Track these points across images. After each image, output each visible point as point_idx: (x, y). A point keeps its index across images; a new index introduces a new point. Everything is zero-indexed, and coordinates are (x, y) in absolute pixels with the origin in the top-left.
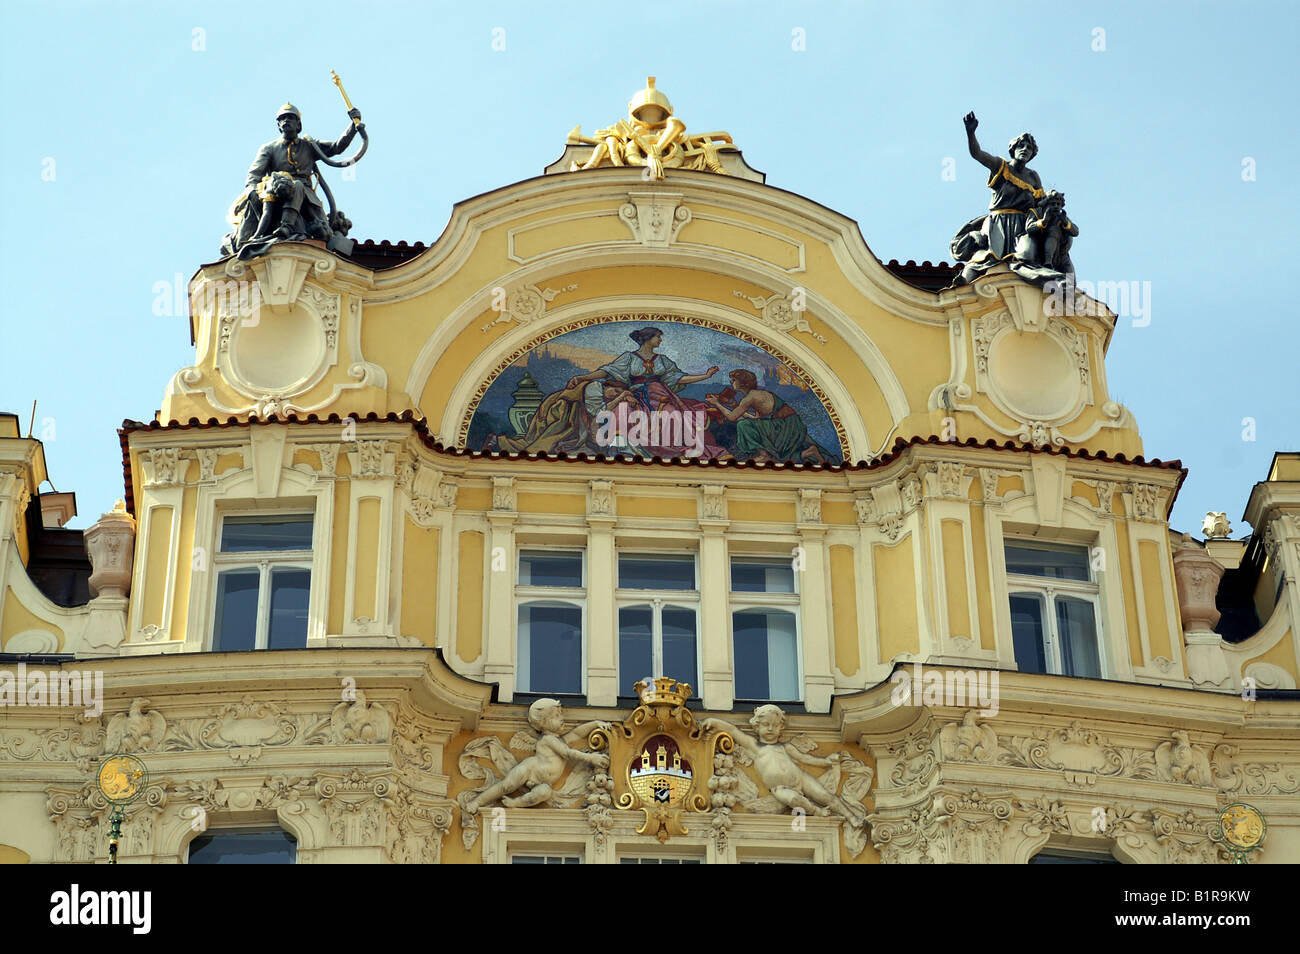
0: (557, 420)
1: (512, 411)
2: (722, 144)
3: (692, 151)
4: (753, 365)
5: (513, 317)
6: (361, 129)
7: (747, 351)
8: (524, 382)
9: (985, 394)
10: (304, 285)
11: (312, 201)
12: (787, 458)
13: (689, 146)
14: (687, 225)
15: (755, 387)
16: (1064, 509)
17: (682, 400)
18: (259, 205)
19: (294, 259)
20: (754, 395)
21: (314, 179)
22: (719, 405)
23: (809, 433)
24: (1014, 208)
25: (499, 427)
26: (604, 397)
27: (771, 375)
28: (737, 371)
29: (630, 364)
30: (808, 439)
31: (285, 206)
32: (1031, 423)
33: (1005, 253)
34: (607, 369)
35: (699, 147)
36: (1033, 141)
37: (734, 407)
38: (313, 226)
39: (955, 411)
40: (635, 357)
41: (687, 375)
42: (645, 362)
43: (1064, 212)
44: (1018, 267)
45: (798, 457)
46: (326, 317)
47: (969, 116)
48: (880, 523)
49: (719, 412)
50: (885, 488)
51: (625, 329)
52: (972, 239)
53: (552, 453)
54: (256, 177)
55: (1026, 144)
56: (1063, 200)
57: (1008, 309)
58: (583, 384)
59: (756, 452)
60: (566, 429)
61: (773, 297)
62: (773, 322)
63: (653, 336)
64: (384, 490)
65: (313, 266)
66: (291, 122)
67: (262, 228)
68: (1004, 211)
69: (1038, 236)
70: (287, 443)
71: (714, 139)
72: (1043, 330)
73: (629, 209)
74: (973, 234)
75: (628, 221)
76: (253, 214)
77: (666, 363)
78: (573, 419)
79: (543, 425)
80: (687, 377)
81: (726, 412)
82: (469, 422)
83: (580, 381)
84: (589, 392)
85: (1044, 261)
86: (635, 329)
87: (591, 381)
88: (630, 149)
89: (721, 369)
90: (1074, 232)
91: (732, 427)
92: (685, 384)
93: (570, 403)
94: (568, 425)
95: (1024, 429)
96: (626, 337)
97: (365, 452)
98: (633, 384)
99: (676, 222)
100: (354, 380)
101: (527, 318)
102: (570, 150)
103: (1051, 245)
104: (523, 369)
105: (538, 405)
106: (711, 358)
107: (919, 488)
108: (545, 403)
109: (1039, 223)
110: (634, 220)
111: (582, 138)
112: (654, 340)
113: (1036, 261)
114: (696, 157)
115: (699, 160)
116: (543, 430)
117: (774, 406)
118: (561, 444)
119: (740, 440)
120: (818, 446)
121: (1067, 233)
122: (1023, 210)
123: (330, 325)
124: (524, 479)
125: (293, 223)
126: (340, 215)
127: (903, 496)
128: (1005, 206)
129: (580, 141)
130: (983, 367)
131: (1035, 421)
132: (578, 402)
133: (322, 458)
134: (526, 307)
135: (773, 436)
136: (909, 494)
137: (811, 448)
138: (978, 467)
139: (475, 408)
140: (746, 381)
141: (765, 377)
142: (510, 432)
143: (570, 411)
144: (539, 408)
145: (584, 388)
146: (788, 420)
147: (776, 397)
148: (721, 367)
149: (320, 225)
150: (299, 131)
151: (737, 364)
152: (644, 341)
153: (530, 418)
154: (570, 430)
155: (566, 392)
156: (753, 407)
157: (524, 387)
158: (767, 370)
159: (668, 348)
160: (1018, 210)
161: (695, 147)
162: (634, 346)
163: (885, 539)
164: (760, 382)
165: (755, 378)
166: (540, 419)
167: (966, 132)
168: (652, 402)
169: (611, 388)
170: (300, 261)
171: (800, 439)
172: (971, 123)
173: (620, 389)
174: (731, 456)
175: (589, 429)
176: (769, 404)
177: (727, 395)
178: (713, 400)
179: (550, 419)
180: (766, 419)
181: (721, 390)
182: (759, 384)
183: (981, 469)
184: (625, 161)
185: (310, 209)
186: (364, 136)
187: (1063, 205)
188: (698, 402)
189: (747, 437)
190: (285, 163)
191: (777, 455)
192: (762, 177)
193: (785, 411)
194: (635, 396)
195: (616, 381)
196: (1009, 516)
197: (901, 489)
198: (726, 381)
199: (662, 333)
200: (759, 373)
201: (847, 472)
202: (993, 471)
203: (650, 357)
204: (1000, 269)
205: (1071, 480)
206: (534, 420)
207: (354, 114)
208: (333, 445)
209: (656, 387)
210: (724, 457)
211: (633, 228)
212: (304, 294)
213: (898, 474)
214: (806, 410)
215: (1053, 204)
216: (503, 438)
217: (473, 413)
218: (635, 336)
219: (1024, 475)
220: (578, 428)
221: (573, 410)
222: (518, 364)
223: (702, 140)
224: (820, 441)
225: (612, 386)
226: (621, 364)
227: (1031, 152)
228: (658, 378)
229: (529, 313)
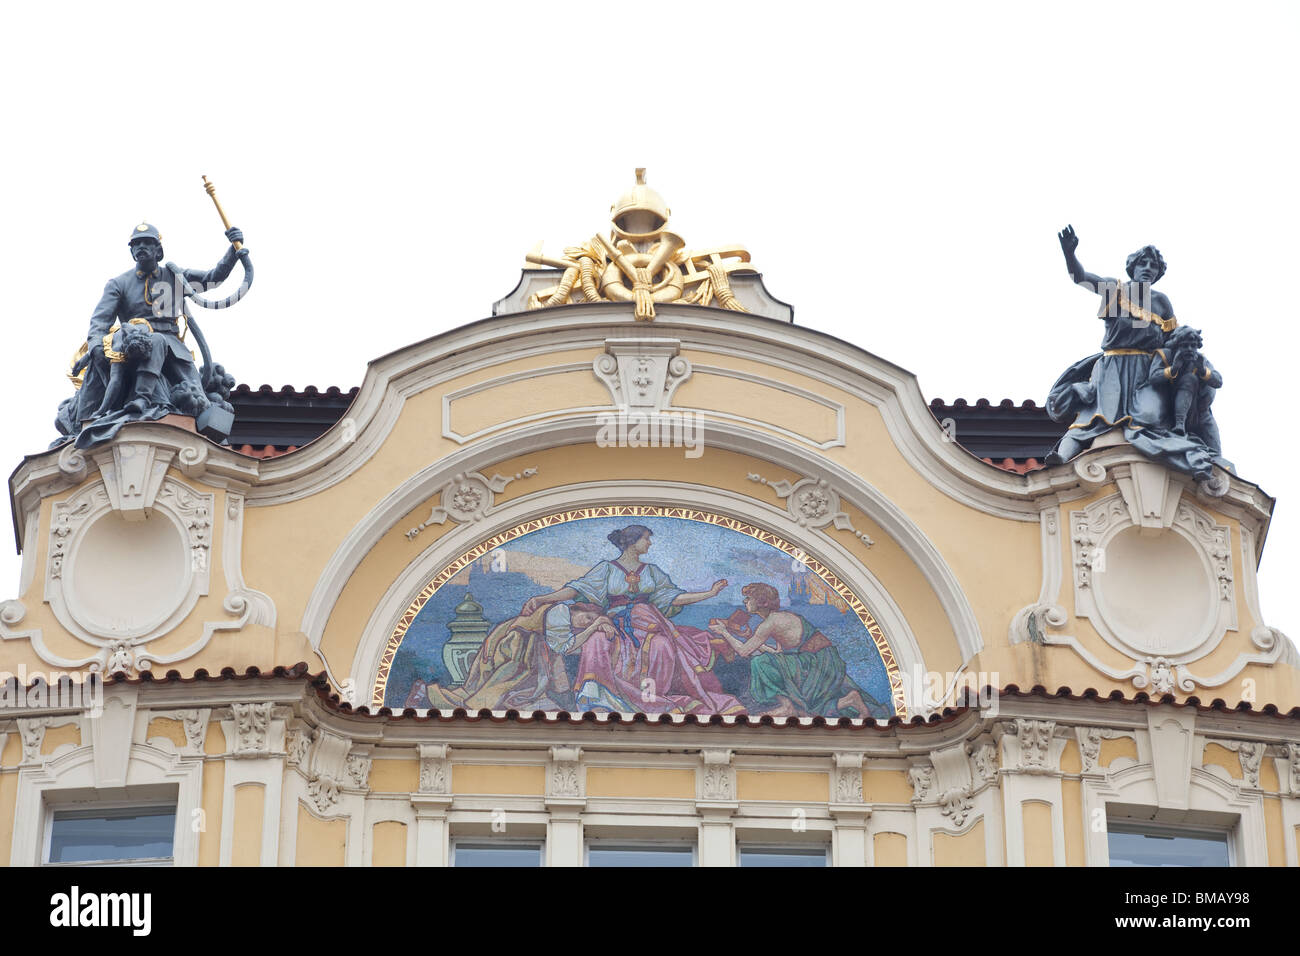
0: (507, 660)
1: (448, 648)
2: (735, 264)
3: (693, 276)
4: (773, 576)
5: (449, 517)
6: (243, 257)
7: (767, 557)
8: (464, 607)
9: (1086, 618)
10: (165, 480)
11: (179, 354)
12: (816, 711)
13: (690, 267)
14: (685, 382)
15: (776, 608)
16: (1192, 783)
17: (679, 628)
18: (106, 364)
19: (151, 445)
20: (778, 620)
21: (181, 323)
22: (727, 635)
23: (848, 672)
24: (1136, 347)
25: (429, 672)
26: (571, 626)
27: (799, 590)
28: (753, 585)
29: (607, 579)
30: (847, 682)
31: (139, 369)
32: (1150, 659)
33: (1120, 413)
34: (577, 585)
35: (704, 268)
36: (1159, 256)
37: (748, 638)
38: (180, 393)
39: (1045, 645)
40: (614, 568)
41: (685, 592)
42: (628, 574)
43: (1201, 358)
44: (1136, 436)
45: (833, 707)
46: (194, 526)
47: (1065, 231)
48: (943, 801)
49: (729, 645)
50: (949, 753)
51: (602, 528)
52: (1075, 393)
53: (499, 708)
54: (102, 324)
55: (1149, 260)
56: (1200, 340)
57: (1120, 496)
58: (543, 608)
59: (774, 704)
60: (519, 673)
61: (803, 482)
62: (801, 515)
63: (640, 537)
64: (270, 773)
65: (177, 454)
66: (146, 247)
67: (111, 399)
68: (1122, 353)
69: (1166, 390)
70: (139, 709)
71: (724, 255)
72: (1170, 526)
73: (609, 363)
74: (1078, 386)
75: (606, 379)
76: (98, 379)
77: (658, 575)
78: (530, 659)
79: (490, 668)
80: (686, 596)
81: (737, 644)
82: (389, 666)
83: (541, 604)
84: (551, 620)
85: (1174, 426)
86: (615, 528)
87: (554, 603)
88: (611, 275)
89: (730, 584)
90: (1216, 382)
91: (743, 666)
92: (682, 606)
93: (525, 636)
94: (522, 668)
95: (1140, 668)
96: (604, 540)
97: (243, 720)
98: (611, 606)
99: (670, 378)
100: (231, 615)
101: (468, 516)
102: (528, 277)
103: (1184, 401)
104: (463, 588)
105: (482, 640)
106: (717, 566)
107: (993, 756)
108: (491, 637)
109: (1167, 370)
110: (614, 377)
111: (546, 257)
112: (641, 543)
113: (1162, 423)
114: (699, 283)
115: (703, 289)
116: (489, 674)
117: (802, 635)
118: (513, 694)
119: (754, 684)
120: (860, 691)
121: (1206, 385)
122: (1147, 350)
123: (200, 538)
124: (459, 748)
125: (150, 391)
126: (219, 370)
127: (974, 764)
128: (1123, 344)
129: (542, 262)
130: (1085, 580)
131: (1154, 656)
132: (538, 634)
133: (186, 731)
134: (467, 501)
135: (800, 678)
136: (980, 764)
137: (851, 694)
138: (1073, 725)
139: (397, 645)
140: (766, 600)
141: (791, 593)
142: (442, 679)
143: (525, 646)
144: (484, 644)
145: (546, 612)
146: (821, 654)
147: (805, 622)
148: (732, 580)
149: (189, 391)
150: (160, 258)
151: (754, 576)
152: (627, 545)
153: (472, 659)
154: (526, 673)
155: (520, 621)
156: (774, 636)
157: (465, 614)
158: (793, 585)
159: (661, 553)
160: (1140, 350)
161: (699, 269)
162: (613, 552)
163: (948, 824)
164: (784, 601)
165: (777, 594)
166: (485, 659)
167: (1062, 252)
168: (637, 633)
169: (581, 614)
170: (160, 447)
171: (837, 682)
172: (1069, 240)
173: (593, 615)
174: (740, 708)
175: (552, 672)
176: (795, 632)
177: (739, 619)
178: (719, 627)
179: (499, 658)
180: (791, 654)
181: (730, 612)
182: (782, 604)
183: (1077, 729)
184: (602, 292)
185: (175, 366)
186: (248, 267)
187: (1200, 346)
188: (701, 631)
189: (765, 680)
190: (141, 303)
191: (805, 705)
192: (788, 311)
193: (818, 642)
194: (615, 625)
195: (588, 602)
196: (1117, 795)
197: (970, 755)
198: (738, 599)
199: (651, 533)
200: (782, 587)
201: (898, 730)
202: (1096, 733)
203: (635, 567)
204: (1112, 439)
205: (1202, 741)
206: (476, 662)
207: (233, 235)
208: (201, 711)
209: (642, 609)
210: (732, 711)
211: (612, 388)
212: (164, 493)
213: (968, 734)
214: (846, 641)
215: (1186, 346)
216: (434, 687)
217: (394, 652)
218: (616, 538)
219: (1138, 736)
220: (535, 672)
221: (530, 646)
222: (456, 582)
223: (708, 258)
224: (864, 684)
225: (583, 610)
226: (596, 578)
227: (1156, 271)
228: (646, 598)
229: (470, 510)
